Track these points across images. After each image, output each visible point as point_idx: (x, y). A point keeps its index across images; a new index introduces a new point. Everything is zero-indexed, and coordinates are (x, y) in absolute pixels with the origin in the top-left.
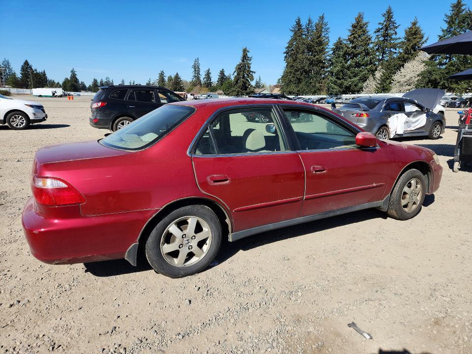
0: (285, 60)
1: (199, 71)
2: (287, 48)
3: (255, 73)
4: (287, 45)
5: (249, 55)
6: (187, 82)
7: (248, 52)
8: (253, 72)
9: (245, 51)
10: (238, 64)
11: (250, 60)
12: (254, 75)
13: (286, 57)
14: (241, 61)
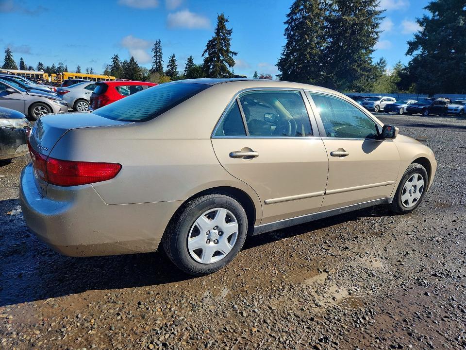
0: (285, 35)
1: (160, 56)
2: (289, 15)
3: (236, 54)
4: (289, 11)
5: (228, 26)
6: (145, 70)
7: (227, 21)
8: (233, 53)
9: (222, 21)
10: (211, 39)
11: (230, 34)
12: (234, 57)
13: (287, 30)
14: (214, 35)
